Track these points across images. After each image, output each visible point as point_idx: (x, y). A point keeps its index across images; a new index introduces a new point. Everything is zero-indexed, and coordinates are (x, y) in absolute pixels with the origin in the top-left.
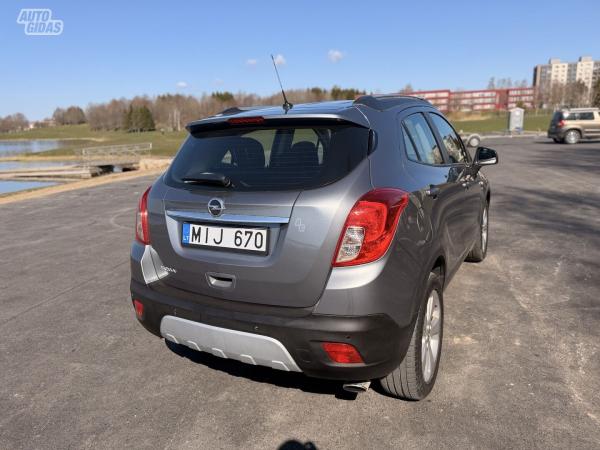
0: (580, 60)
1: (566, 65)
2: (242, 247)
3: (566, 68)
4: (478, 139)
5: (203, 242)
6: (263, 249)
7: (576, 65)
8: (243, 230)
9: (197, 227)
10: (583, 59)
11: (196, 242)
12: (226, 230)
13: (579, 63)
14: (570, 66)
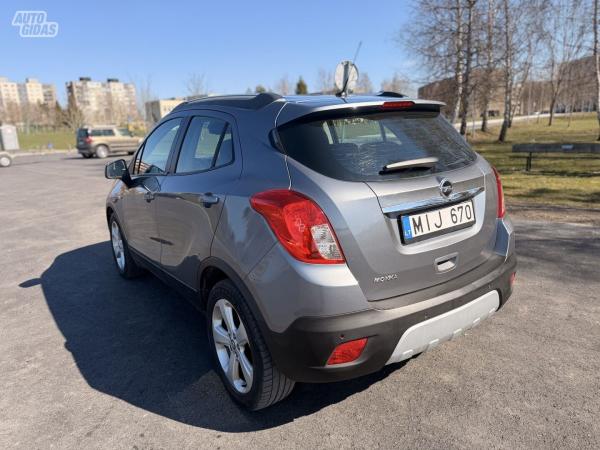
0: (27, 81)
1: (15, 85)
2: (458, 223)
3: (15, 88)
4: (9, 158)
5: (426, 231)
6: (472, 219)
7: (24, 86)
8: (456, 207)
9: (416, 217)
10: (30, 80)
11: (419, 234)
12: (443, 211)
13: (28, 85)
14: (19, 85)
